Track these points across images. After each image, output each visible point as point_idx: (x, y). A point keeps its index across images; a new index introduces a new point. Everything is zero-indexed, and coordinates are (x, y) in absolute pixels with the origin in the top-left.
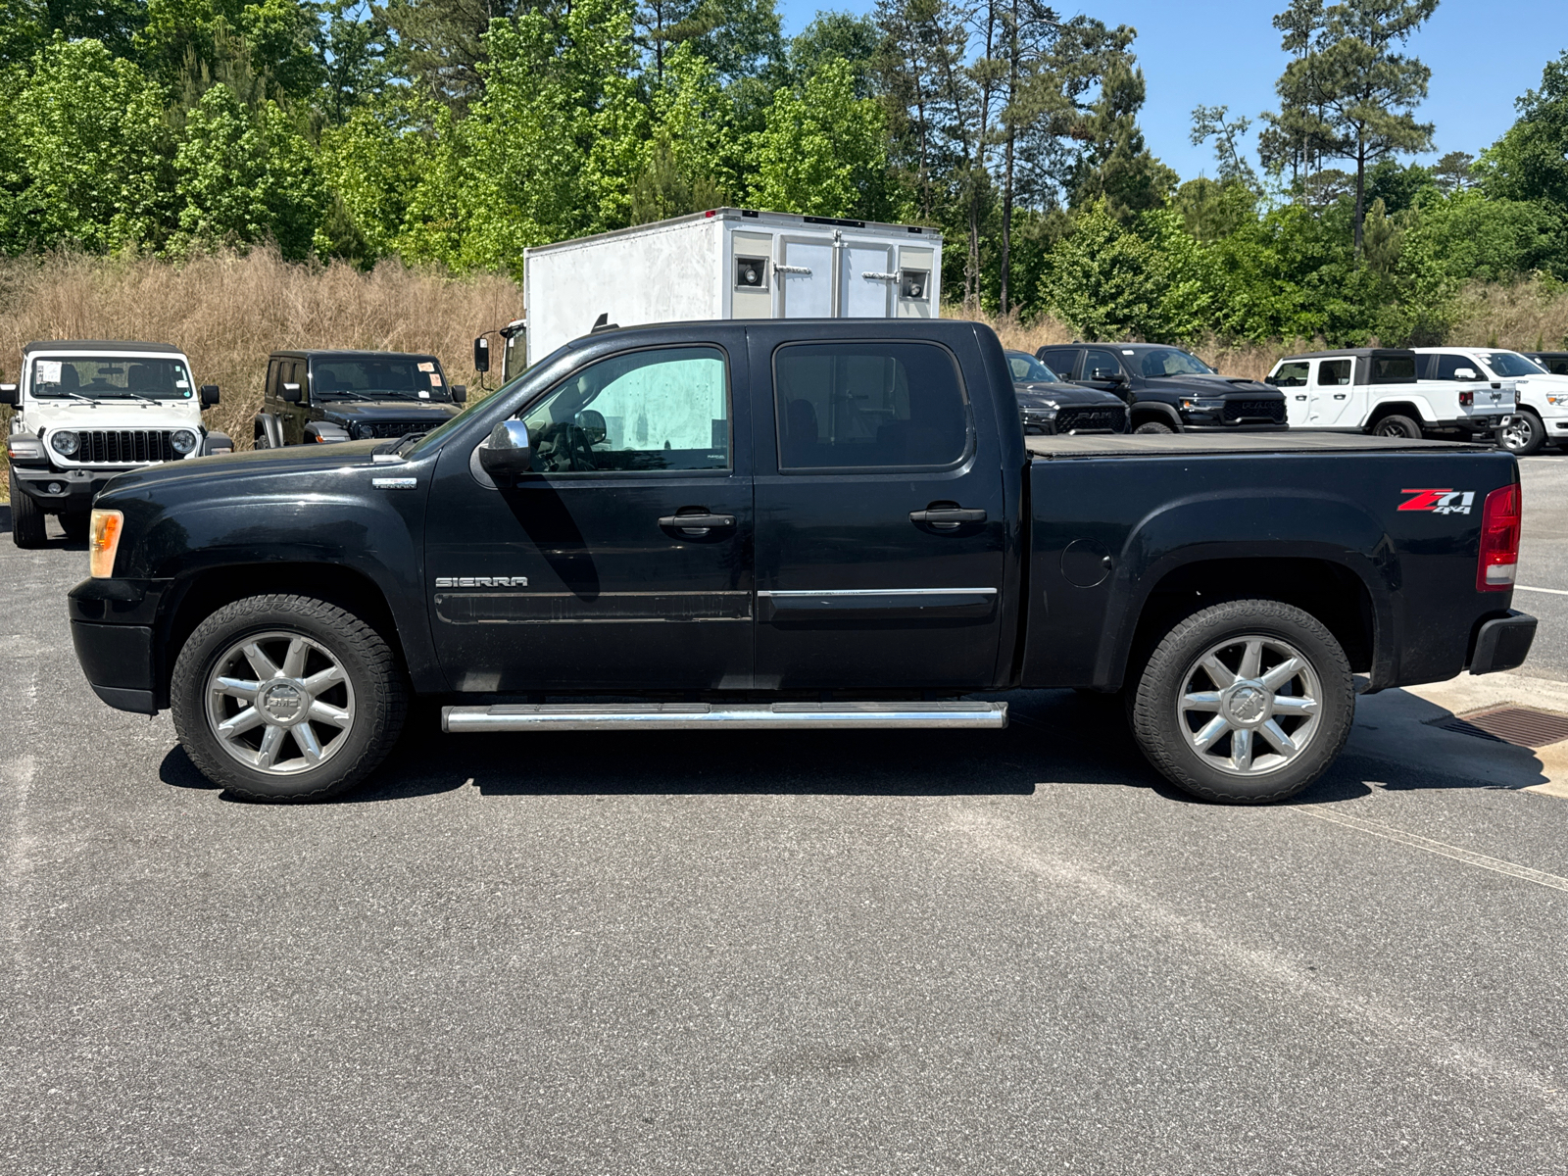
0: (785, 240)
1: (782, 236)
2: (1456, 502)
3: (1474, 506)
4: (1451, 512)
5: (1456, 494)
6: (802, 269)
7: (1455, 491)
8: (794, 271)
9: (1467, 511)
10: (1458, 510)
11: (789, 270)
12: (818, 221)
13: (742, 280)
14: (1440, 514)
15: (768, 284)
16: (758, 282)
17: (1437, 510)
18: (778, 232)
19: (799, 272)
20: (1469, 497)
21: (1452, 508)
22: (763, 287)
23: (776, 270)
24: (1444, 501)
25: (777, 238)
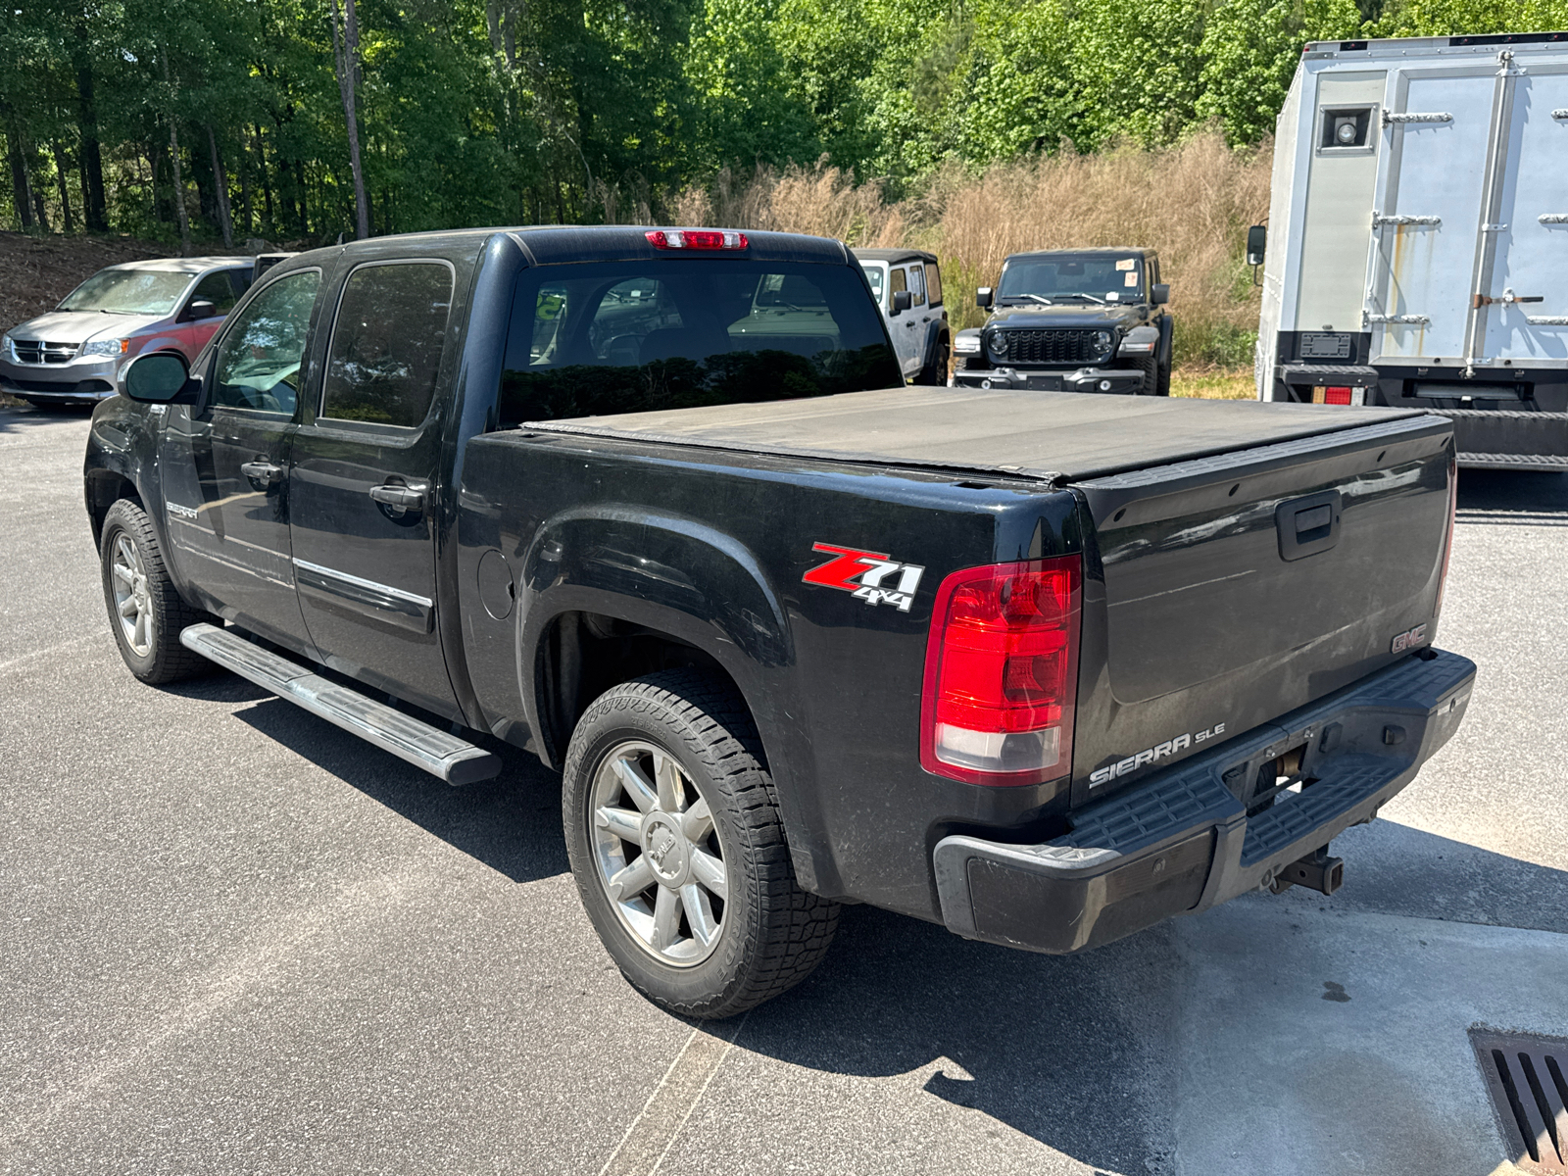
0: (1407, 77)
1: (1402, 72)
2: (891, 582)
3: (919, 598)
4: (881, 600)
5: (892, 567)
6: (1434, 115)
7: (893, 559)
8: (1419, 120)
9: (905, 605)
10: (890, 599)
11: (1409, 120)
12: (1473, 41)
13: (1330, 138)
14: (862, 601)
15: (1374, 143)
16: (1359, 139)
17: (859, 593)
18: (1395, 68)
19: (1430, 120)
20: (912, 576)
21: (884, 594)
22: (1367, 146)
23: (1386, 121)
24: (872, 578)
25: (1394, 75)
